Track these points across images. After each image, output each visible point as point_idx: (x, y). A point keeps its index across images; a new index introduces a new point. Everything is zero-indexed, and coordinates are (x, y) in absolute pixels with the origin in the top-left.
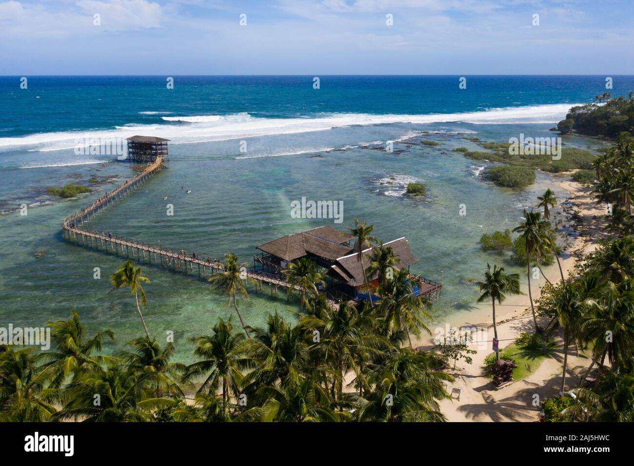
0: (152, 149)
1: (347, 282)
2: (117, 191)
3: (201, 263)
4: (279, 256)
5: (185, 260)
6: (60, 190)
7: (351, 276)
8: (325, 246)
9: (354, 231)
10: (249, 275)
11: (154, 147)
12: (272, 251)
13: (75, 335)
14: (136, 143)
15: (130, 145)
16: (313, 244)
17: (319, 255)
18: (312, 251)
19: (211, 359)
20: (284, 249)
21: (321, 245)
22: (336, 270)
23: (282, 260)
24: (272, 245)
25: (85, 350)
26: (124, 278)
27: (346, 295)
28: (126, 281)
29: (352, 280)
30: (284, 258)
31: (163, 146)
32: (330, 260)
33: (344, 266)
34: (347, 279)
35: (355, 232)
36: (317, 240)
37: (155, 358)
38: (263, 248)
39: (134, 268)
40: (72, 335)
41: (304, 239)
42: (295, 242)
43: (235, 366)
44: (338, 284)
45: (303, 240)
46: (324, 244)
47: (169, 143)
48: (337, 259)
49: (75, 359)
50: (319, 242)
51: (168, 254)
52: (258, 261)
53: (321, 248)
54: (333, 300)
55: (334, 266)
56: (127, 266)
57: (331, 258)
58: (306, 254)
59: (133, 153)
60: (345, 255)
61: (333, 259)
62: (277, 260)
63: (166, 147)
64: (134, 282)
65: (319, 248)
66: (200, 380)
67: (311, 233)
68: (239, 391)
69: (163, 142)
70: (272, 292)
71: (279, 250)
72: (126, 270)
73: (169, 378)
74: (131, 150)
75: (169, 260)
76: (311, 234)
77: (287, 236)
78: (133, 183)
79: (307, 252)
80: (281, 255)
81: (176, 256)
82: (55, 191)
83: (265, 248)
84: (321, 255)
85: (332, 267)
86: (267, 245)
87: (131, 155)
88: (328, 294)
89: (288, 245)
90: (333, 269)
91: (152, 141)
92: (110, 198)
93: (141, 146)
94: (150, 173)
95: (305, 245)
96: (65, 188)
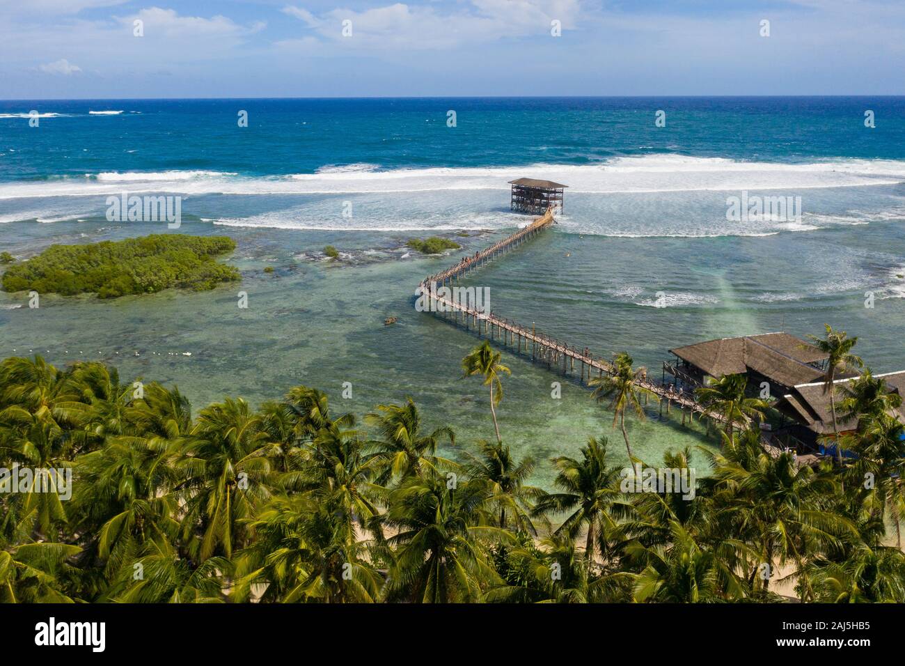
0: (542, 197)
1: (809, 424)
2: (490, 251)
3: (587, 362)
4: (702, 368)
5: (565, 354)
6: (423, 244)
7: (816, 417)
8: (779, 363)
9: (822, 342)
10: (652, 388)
11: (545, 194)
12: (693, 359)
13: (410, 424)
14: (522, 188)
15: (515, 190)
16: (760, 358)
17: (767, 375)
18: (756, 368)
19: (575, 494)
20: (712, 358)
21: (773, 360)
22: (791, 402)
23: (707, 374)
24: (693, 349)
25: (420, 447)
26: (478, 363)
27: (804, 444)
28: (480, 367)
29: (817, 422)
30: (709, 372)
31: (557, 194)
32: (784, 386)
33: (806, 398)
34: (809, 419)
35: (825, 346)
36: (768, 353)
37: (504, 475)
38: (677, 352)
39: (492, 352)
40: (405, 425)
41: (745, 347)
42: (731, 350)
43: (608, 511)
44: (793, 426)
45: (744, 349)
46: (778, 360)
47: (565, 190)
48: (796, 386)
49: (407, 456)
50: (770, 355)
51: (543, 341)
52: (669, 370)
53: (772, 365)
54: (780, 447)
55: (790, 396)
56: (483, 348)
57: (787, 384)
58: (746, 371)
59: (517, 201)
60: (811, 382)
61: (789, 385)
62: (699, 374)
63: (561, 195)
64: (490, 371)
65: (769, 364)
66: (558, 519)
67: (758, 340)
68: (608, 548)
69: (558, 189)
70: (684, 419)
71: (703, 358)
72: (482, 353)
73: (520, 506)
74: (515, 197)
75: (544, 351)
76: (758, 342)
77: (719, 340)
78: (512, 242)
79: (747, 367)
80: (703, 366)
81: (553, 346)
82: (417, 244)
83: (683, 353)
84: (770, 377)
85: (786, 396)
86: (685, 349)
87: (514, 204)
88: (772, 437)
89: (719, 353)
90: (786, 400)
91: (544, 186)
92: (481, 259)
93: (528, 193)
94: (535, 230)
95: (746, 356)
96: (429, 240)
